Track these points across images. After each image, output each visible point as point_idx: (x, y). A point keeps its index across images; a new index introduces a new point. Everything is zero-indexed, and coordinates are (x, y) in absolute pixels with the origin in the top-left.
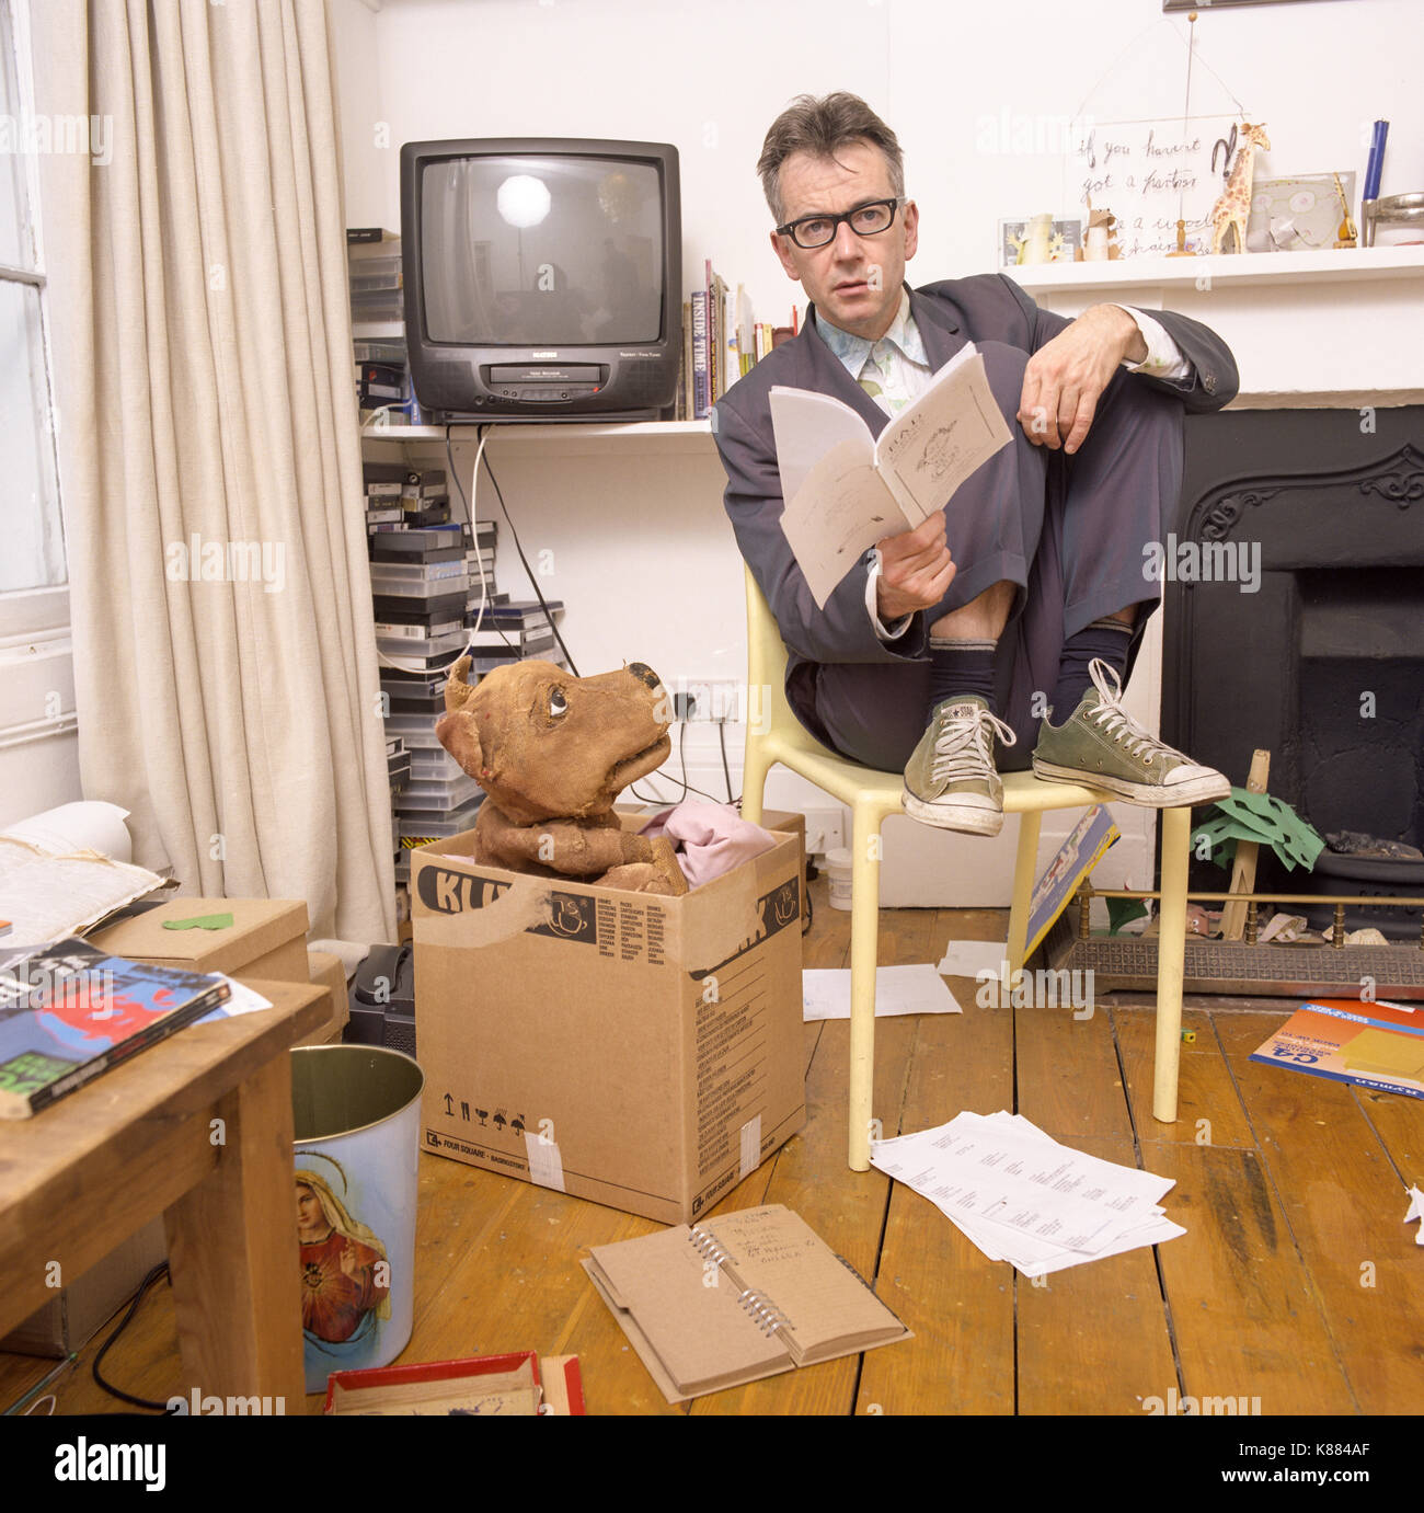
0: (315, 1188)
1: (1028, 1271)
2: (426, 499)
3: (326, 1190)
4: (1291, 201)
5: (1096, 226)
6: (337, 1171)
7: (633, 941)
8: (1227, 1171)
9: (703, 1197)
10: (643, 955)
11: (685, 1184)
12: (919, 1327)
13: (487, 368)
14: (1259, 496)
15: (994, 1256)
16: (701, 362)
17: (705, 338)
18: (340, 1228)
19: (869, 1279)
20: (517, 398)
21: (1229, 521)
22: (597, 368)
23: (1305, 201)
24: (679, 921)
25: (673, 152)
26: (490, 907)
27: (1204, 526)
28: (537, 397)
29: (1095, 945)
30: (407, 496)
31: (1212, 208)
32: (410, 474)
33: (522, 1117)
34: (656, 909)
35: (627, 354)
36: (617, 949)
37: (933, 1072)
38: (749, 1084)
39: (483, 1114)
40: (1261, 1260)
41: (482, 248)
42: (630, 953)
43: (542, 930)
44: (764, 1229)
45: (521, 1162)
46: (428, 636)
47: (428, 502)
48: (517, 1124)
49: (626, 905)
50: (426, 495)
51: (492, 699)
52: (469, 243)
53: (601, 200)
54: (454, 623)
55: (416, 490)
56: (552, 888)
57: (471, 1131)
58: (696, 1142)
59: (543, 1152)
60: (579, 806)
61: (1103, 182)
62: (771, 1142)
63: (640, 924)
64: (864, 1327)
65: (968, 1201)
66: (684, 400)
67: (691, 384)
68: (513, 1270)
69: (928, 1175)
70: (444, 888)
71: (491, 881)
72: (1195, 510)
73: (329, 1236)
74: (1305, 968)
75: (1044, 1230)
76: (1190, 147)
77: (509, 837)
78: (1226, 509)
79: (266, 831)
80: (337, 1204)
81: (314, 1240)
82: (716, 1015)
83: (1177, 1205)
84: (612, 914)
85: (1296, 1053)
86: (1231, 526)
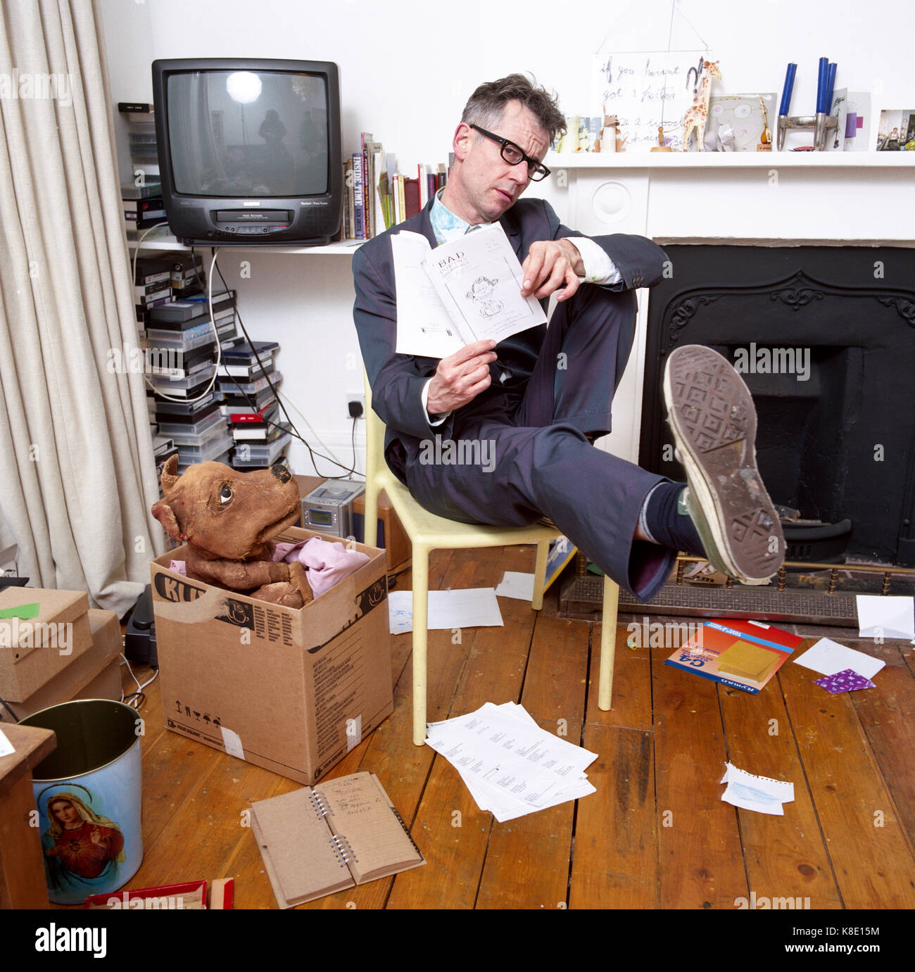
0: (73, 801)
1: (501, 818)
2: (188, 279)
3: (79, 801)
4: (736, 110)
5: (608, 126)
6: (85, 791)
7: (275, 631)
8: (631, 746)
9: (322, 768)
10: (281, 640)
11: (309, 765)
12: (431, 857)
13: (215, 212)
14: (708, 299)
15: (483, 805)
16: (359, 199)
17: (361, 184)
18: (89, 820)
19: (408, 823)
20: (235, 232)
21: (689, 314)
22: (287, 212)
23: (744, 111)
24: (300, 623)
25: (333, 67)
26: (194, 602)
27: (674, 316)
28: (247, 231)
29: (587, 583)
30: (174, 278)
31: (684, 116)
32: (175, 264)
33: (219, 719)
34: (286, 615)
35: (305, 203)
36: (266, 634)
37: (477, 671)
38: (352, 700)
39: (198, 715)
40: (634, 810)
41: (217, 115)
42: (273, 638)
43: (224, 619)
44: (354, 790)
45: (220, 742)
46: (187, 374)
47: (189, 280)
48: (215, 722)
49: (270, 611)
50: (187, 276)
51: (186, 492)
52: (208, 114)
53: (294, 87)
54: (206, 362)
55: (180, 275)
56: (228, 596)
57: (190, 722)
58: (316, 740)
59: (233, 742)
60: (240, 555)
61: (616, 92)
62: (369, 727)
63: (278, 623)
64: (398, 860)
65: (476, 769)
66: (348, 223)
67: (353, 213)
68: (207, 816)
69: (458, 749)
70: (169, 587)
71: (195, 588)
72: (668, 307)
73: (83, 825)
74: (709, 600)
75: (514, 790)
76: (673, 71)
77: (202, 567)
78: (687, 307)
79: (75, 521)
80: (86, 807)
81: (75, 827)
82: (328, 669)
83: (596, 771)
84: (262, 615)
85: (692, 659)
86: (690, 317)
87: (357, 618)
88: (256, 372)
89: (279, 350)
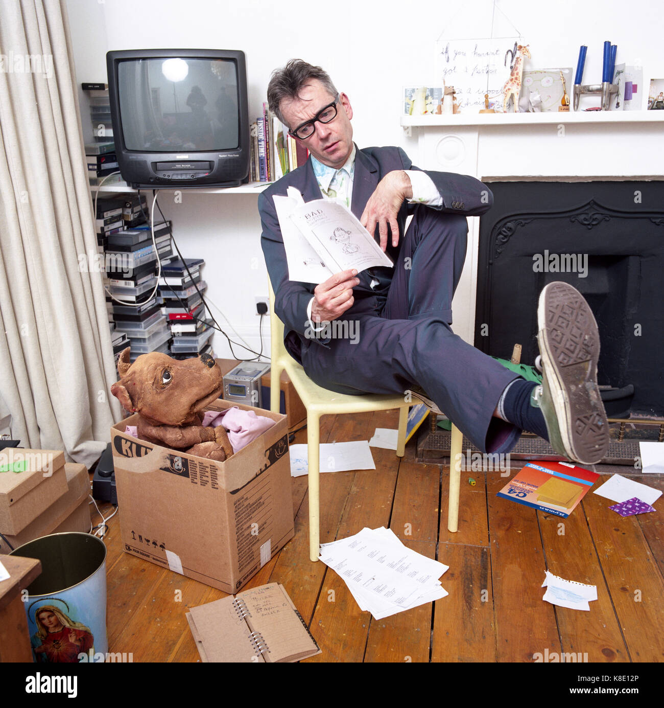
1: (377, 617)
2: (135, 213)
3: (60, 612)
4: (542, 81)
5: (447, 94)
6: (64, 604)
7: (204, 478)
8: (473, 560)
9: (242, 580)
10: (209, 485)
11: (232, 578)
12: (325, 647)
13: (155, 164)
14: (523, 222)
15: (364, 607)
16: (262, 152)
17: (264, 140)
19: (307, 622)
20: (170, 178)
21: (510, 234)
22: (208, 163)
23: (548, 81)
24: (223, 472)
25: (242, 55)
26: (144, 457)
27: (498, 235)
28: (179, 177)
29: (437, 436)
30: (125, 213)
31: (503, 86)
32: (126, 203)
33: (164, 544)
34: (214, 466)
35: (222, 156)
36: (198, 480)
37: (357, 504)
38: (264, 528)
39: (148, 541)
40: (477, 609)
41: (155, 91)
42: (204, 483)
43: (166, 469)
44: (266, 597)
45: (165, 561)
46: (136, 284)
47: (136, 214)
48: (161, 546)
49: (201, 464)
50: (135, 211)
51: (136, 375)
52: (149, 89)
53: (212, 69)
54: (150, 275)
55: (129, 210)
56: (169, 453)
57: (143, 546)
58: (237, 559)
59: (174, 561)
60: (178, 422)
61: (452, 69)
62: (277, 548)
63: (207, 472)
64: (300, 651)
65: (357, 579)
66: (254, 169)
67: (258, 162)
68: (156, 619)
69: (344, 564)
70: (125, 446)
71: (144, 447)
72: (494, 228)
73: (63, 629)
74: (529, 448)
75: (386, 595)
76: (495, 53)
77: (150, 431)
78: (508, 228)
79: (54, 397)
80: (65, 616)
81: (56, 631)
82: (245, 506)
83: (448, 579)
84: (195, 467)
85: (517, 491)
86: (511, 236)
87: (266, 467)
88: (187, 282)
89: (204, 264)
